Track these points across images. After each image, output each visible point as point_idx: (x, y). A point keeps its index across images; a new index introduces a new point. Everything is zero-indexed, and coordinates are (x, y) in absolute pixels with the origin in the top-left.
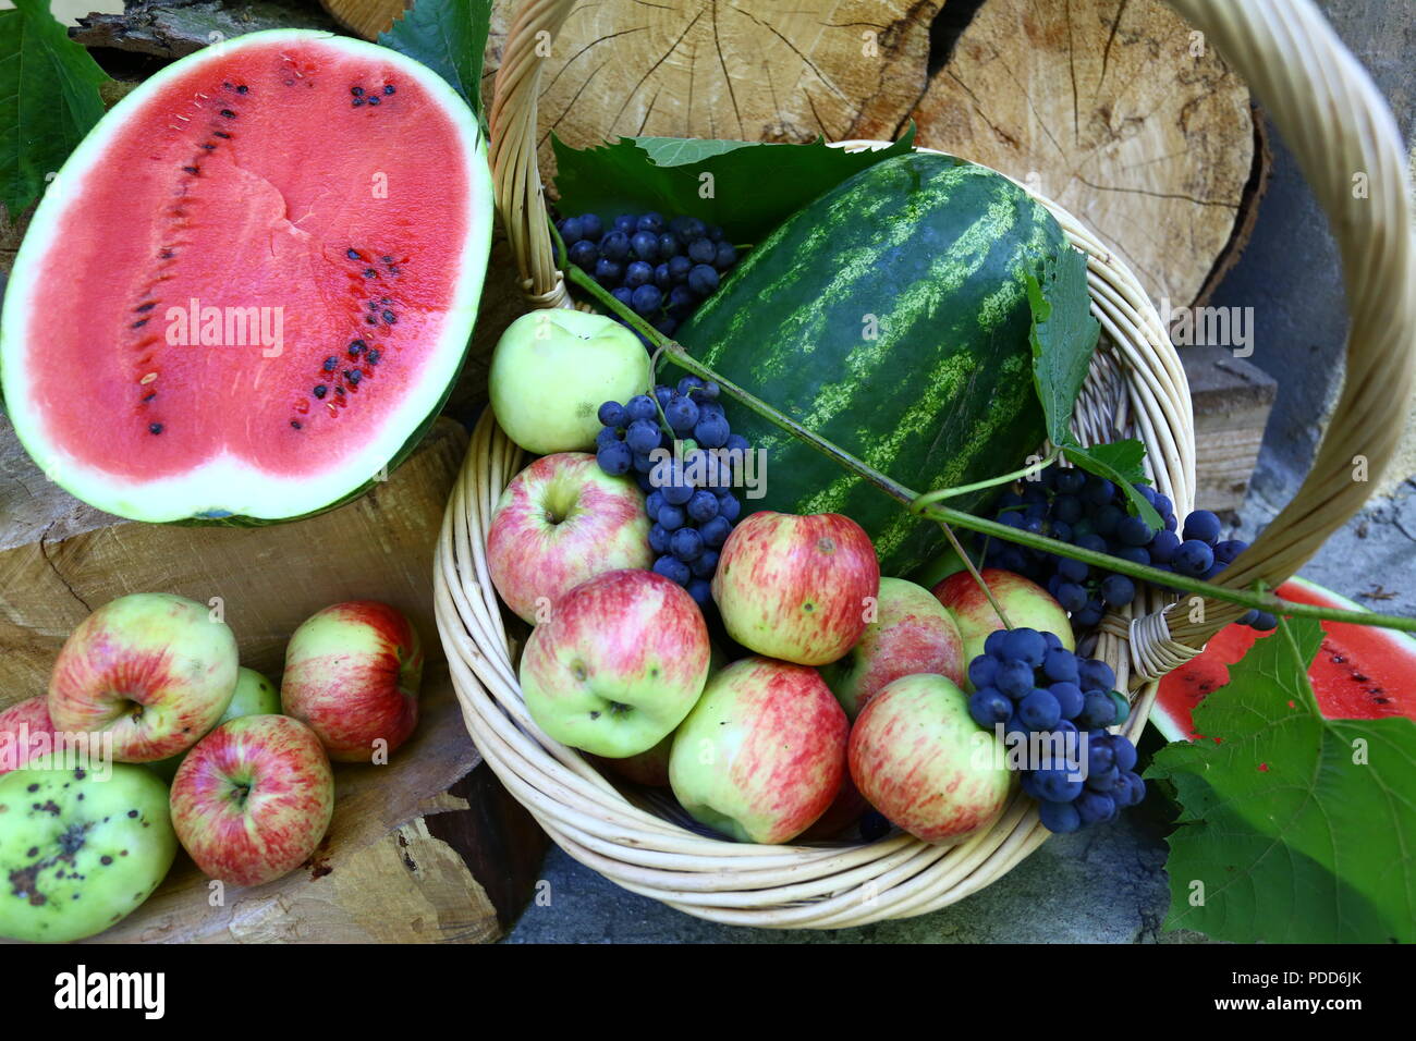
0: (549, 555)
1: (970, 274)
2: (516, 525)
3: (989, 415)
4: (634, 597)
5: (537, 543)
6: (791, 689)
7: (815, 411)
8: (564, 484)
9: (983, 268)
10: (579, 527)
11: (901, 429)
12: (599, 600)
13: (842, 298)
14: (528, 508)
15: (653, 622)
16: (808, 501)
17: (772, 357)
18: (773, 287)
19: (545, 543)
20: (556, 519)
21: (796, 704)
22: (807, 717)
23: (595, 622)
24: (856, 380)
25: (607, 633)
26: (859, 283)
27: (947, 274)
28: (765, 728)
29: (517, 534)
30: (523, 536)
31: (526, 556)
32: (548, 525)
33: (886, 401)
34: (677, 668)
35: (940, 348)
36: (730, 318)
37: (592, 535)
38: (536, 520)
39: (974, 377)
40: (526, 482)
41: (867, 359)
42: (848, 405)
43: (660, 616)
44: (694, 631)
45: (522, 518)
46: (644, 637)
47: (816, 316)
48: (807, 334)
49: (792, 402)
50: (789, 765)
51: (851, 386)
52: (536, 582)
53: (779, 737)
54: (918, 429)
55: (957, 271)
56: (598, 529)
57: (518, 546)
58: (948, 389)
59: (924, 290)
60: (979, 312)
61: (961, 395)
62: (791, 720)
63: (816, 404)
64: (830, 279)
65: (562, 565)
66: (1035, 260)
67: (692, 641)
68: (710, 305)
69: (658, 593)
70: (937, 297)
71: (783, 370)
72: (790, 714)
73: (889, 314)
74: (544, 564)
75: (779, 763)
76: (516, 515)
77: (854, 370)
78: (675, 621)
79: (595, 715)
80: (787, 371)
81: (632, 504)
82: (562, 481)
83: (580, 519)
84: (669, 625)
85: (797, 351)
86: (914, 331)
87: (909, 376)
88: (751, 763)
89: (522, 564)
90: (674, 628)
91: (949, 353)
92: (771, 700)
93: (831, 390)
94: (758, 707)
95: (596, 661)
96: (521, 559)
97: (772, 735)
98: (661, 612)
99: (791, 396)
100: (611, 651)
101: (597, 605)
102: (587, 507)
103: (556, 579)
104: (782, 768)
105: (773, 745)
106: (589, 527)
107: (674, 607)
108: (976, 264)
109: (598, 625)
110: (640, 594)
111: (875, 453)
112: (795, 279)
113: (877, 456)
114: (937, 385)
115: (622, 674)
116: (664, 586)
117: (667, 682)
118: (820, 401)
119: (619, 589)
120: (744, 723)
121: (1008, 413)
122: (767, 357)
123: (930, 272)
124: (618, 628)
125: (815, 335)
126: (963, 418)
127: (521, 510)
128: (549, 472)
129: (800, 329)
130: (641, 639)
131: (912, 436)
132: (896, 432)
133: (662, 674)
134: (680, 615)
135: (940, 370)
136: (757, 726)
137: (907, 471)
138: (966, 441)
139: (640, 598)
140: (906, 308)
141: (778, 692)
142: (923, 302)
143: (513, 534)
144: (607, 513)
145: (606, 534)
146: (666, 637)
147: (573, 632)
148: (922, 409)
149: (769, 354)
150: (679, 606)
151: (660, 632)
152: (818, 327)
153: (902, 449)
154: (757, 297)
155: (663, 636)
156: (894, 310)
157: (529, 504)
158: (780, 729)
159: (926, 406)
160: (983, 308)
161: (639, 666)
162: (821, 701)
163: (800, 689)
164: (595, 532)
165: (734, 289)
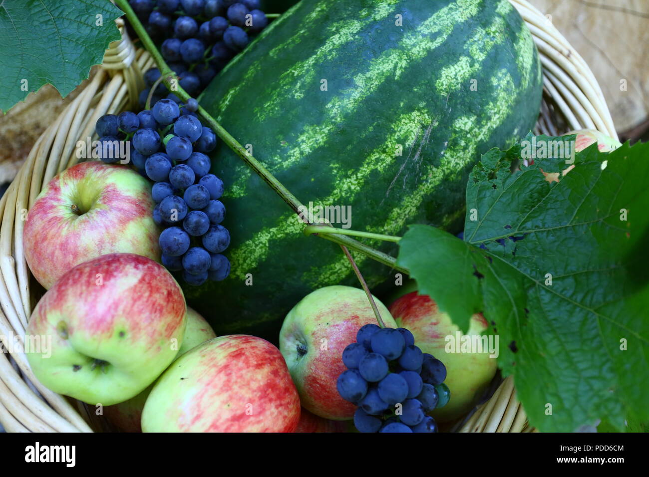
0: (67, 238)
1: (433, 47)
2: (45, 212)
3: (441, 163)
4: (115, 274)
5: (59, 228)
6: (247, 362)
7: (298, 145)
8: (91, 184)
9: (444, 44)
10: (95, 218)
11: (366, 166)
12: (87, 274)
13: (329, 58)
14: (58, 200)
15: (126, 293)
16: (287, 217)
17: (270, 100)
18: (280, 47)
19: (66, 228)
20: (79, 210)
21: (247, 374)
22: (254, 385)
23: (79, 292)
24: (332, 123)
25: (86, 301)
26: (344, 47)
27: (414, 45)
28: (215, 387)
29: (45, 220)
30: (49, 221)
31: (49, 237)
32: (72, 215)
33: (355, 143)
34: (143, 332)
35: (402, 104)
36: (246, 70)
37: (105, 226)
38: (63, 210)
39: (428, 131)
40: (61, 180)
41: (342, 108)
42: (325, 143)
43: (134, 289)
44: (164, 304)
45: (52, 207)
46: (116, 305)
47: (308, 71)
48: (299, 85)
49: (281, 137)
50: (228, 420)
51: (328, 128)
52: (55, 259)
53: (225, 396)
54: (380, 167)
55: (423, 45)
56: (111, 222)
57: (44, 228)
58: (406, 138)
59: (394, 57)
60: (437, 79)
61: (417, 144)
62: (238, 385)
63: (300, 140)
64: (322, 43)
65: (76, 247)
66: (491, 43)
67: (161, 311)
68: (236, 59)
69: (138, 272)
70: (404, 64)
71: (277, 111)
72: (239, 380)
73: (364, 73)
74: (62, 245)
75: (219, 417)
76: (48, 204)
77: (332, 116)
78: (147, 294)
79: (77, 368)
80: (281, 112)
81: (143, 205)
82: (89, 182)
83: (97, 212)
84: (140, 298)
85: (290, 97)
86: (382, 89)
87: (374, 124)
88: (196, 414)
89: (45, 244)
90: (145, 300)
91: (410, 109)
92: (226, 367)
93: (312, 130)
94: (213, 371)
95: (75, 323)
96: (44, 239)
97: (218, 394)
98: (136, 286)
99: (281, 132)
100: (87, 315)
101: (84, 278)
102: (105, 203)
103: (70, 258)
104: (221, 421)
105: (218, 401)
106: (103, 219)
107: (149, 283)
108: (439, 41)
109: (81, 294)
110: (121, 272)
111: (344, 183)
112: (298, 41)
113: (345, 187)
114: (398, 133)
115: (94, 334)
116: (146, 267)
117: (133, 342)
118: (303, 137)
119: (106, 267)
120: (199, 380)
121: (457, 164)
122: (267, 101)
123: (400, 43)
124: (96, 297)
125: (305, 86)
126: (418, 163)
127: (52, 201)
128: (81, 174)
129: (295, 80)
130: (113, 307)
131: (374, 173)
132: (362, 168)
133: (128, 336)
134: (153, 290)
135: (401, 122)
136: (208, 384)
137: (369, 201)
138: (420, 182)
139: (120, 275)
140: (378, 69)
141: (234, 362)
142: (391, 66)
143: (42, 220)
144: (120, 210)
145: (117, 226)
146: (136, 306)
147: (61, 299)
148: (384, 152)
149: (268, 97)
150: (154, 283)
151: (131, 302)
152: (308, 79)
153: (366, 182)
154: (268, 54)
155: (133, 305)
156: (368, 71)
157: (59, 197)
158: (227, 391)
159: (387, 150)
160: (441, 76)
161: (109, 328)
162: (272, 376)
163: (255, 363)
164: (108, 223)
165: (255, 47)
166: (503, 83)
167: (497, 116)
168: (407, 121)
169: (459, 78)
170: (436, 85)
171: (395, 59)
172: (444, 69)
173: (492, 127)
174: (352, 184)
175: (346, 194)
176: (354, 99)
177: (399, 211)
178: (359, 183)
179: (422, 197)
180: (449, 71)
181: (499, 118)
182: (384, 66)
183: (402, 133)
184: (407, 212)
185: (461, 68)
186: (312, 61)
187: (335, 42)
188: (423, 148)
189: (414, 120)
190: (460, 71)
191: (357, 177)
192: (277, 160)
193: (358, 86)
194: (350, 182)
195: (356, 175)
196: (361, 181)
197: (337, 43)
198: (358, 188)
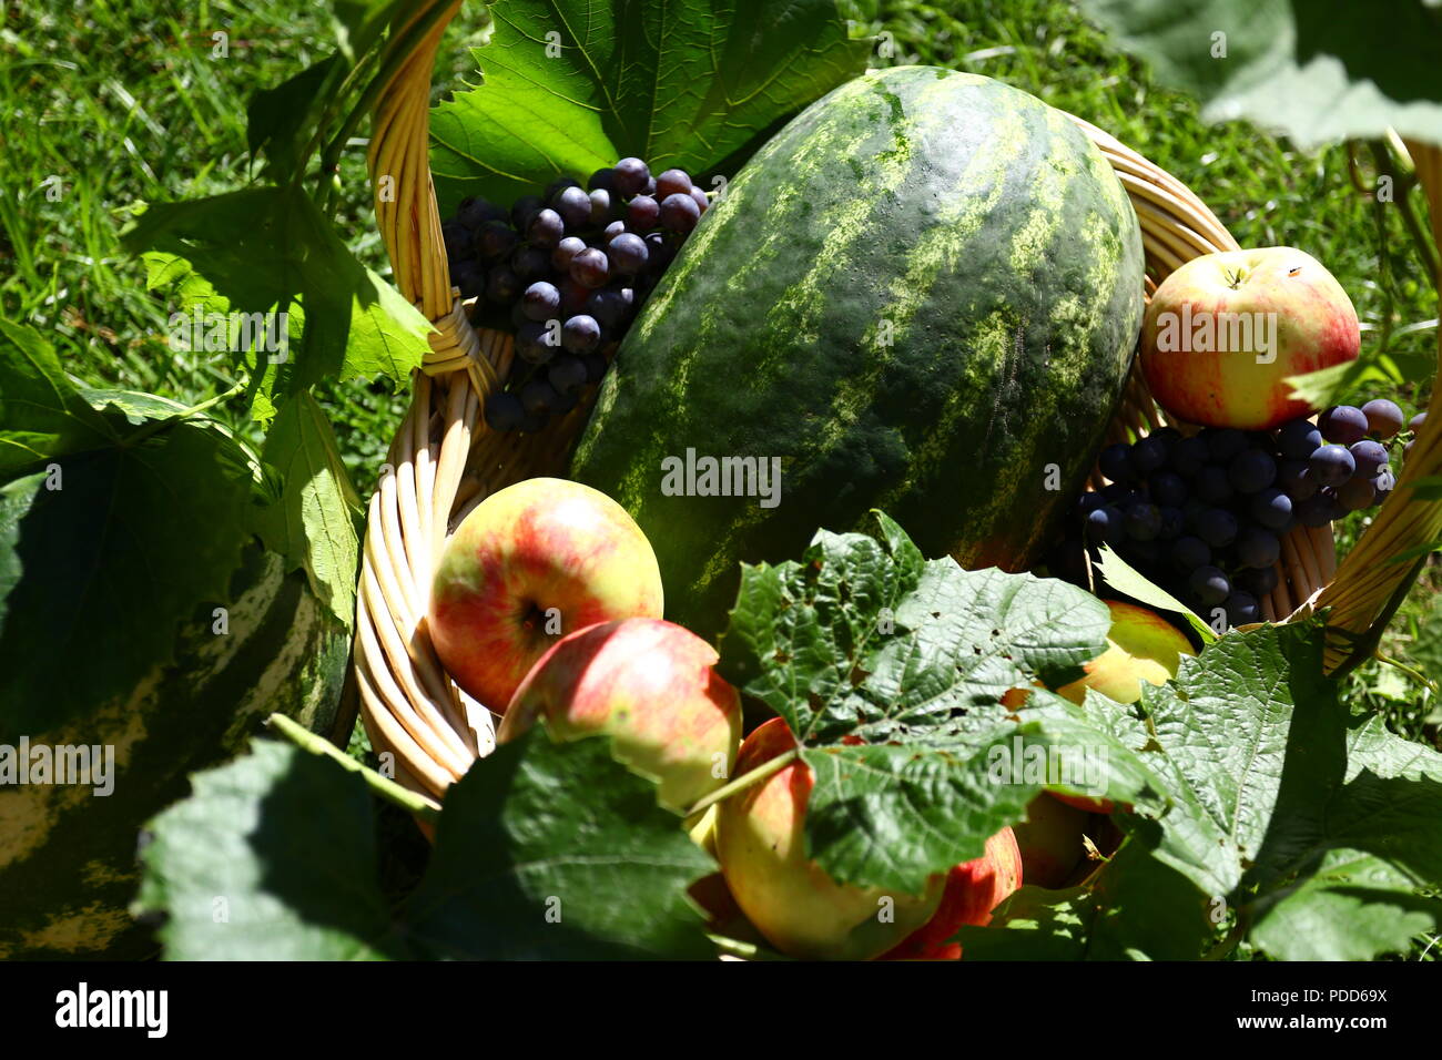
166: (1098, 234)
167: (1105, 286)
168: (987, 330)
169: (1039, 245)
170: (1011, 264)
171: (940, 241)
172: (1014, 236)
173: (1102, 304)
174: (933, 449)
175: (927, 467)
176: (901, 319)
177: (1008, 472)
178: (942, 445)
179: (1034, 439)
180: (1023, 237)
181: (1107, 289)
182: (929, 257)
183: (985, 349)
184: (1018, 471)
185: (1037, 229)
186: (813, 278)
187: (839, 241)
188: (1018, 364)
189: (996, 326)
190: (1037, 234)
191: (937, 436)
192: (808, 446)
193: (900, 298)
194: (929, 447)
195: (936, 432)
196: (944, 441)
197: (843, 241)
198: (943, 453)
